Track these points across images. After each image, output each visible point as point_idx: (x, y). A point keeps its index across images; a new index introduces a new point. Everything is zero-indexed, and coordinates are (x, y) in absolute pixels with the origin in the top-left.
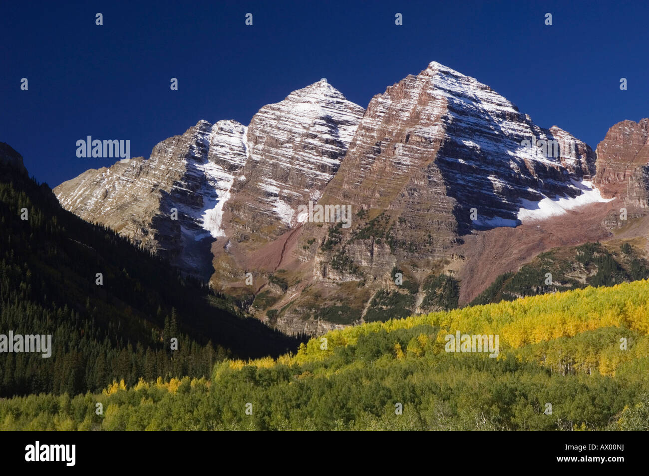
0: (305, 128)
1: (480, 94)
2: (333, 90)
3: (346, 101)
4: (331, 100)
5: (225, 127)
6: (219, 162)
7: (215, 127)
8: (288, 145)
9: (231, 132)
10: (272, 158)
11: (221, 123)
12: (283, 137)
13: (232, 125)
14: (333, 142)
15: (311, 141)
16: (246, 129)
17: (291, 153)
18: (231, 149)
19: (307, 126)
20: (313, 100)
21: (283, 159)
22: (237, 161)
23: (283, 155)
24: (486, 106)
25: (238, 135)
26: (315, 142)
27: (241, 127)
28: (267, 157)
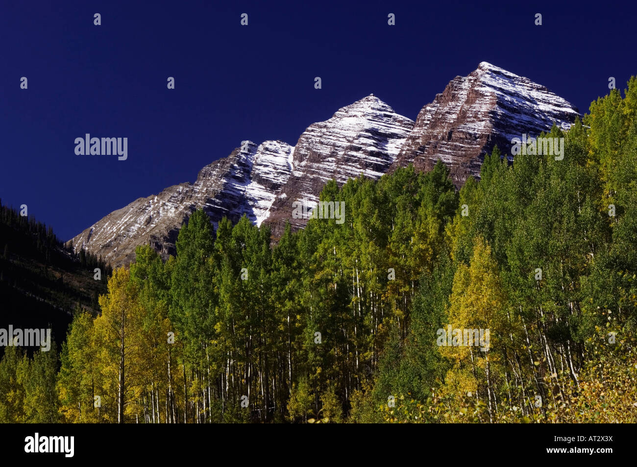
0: (349, 141)
1: (535, 94)
2: (381, 103)
3: (394, 114)
4: (378, 113)
5: (270, 147)
6: (261, 181)
7: (261, 148)
8: (330, 159)
9: (276, 152)
10: (313, 173)
11: (267, 144)
12: (325, 151)
13: (278, 145)
14: (377, 155)
15: (354, 153)
16: (293, 149)
17: (333, 166)
18: (275, 168)
19: (351, 139)
20: (359, 114)
21: (325, 173)
22: (281, 180)
23: (325, 170)
24: (542, 107)
25: (284, 154)
26: (360, 154)
27: (287, 147)
28: (308, 172)
